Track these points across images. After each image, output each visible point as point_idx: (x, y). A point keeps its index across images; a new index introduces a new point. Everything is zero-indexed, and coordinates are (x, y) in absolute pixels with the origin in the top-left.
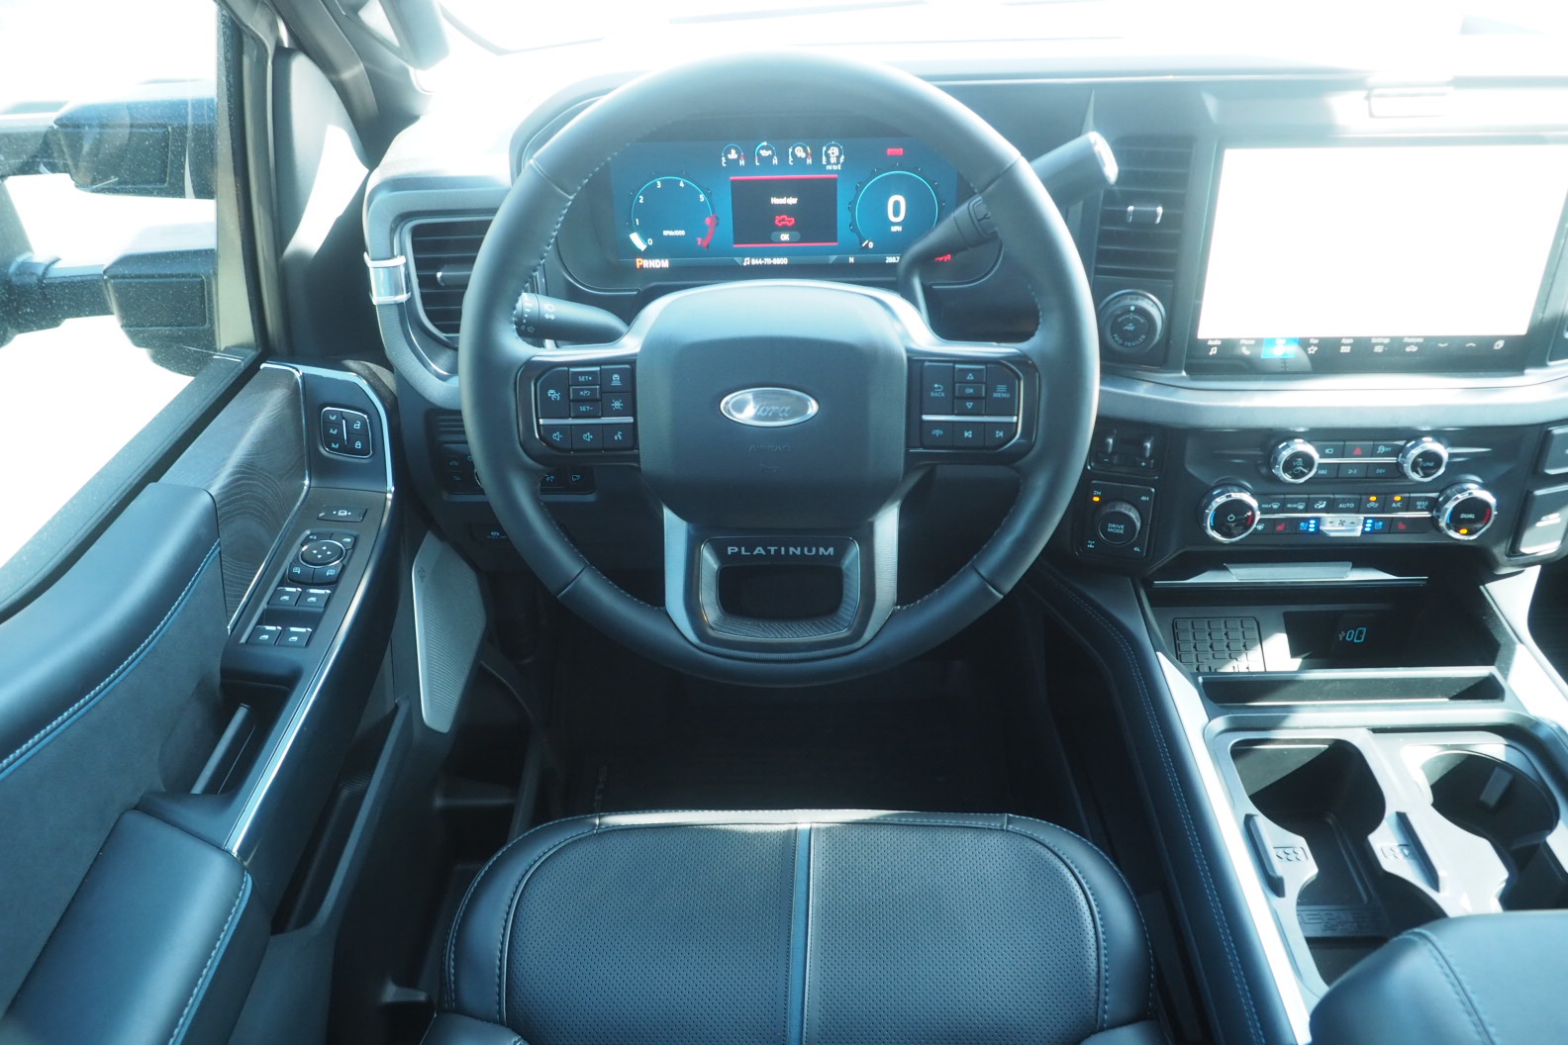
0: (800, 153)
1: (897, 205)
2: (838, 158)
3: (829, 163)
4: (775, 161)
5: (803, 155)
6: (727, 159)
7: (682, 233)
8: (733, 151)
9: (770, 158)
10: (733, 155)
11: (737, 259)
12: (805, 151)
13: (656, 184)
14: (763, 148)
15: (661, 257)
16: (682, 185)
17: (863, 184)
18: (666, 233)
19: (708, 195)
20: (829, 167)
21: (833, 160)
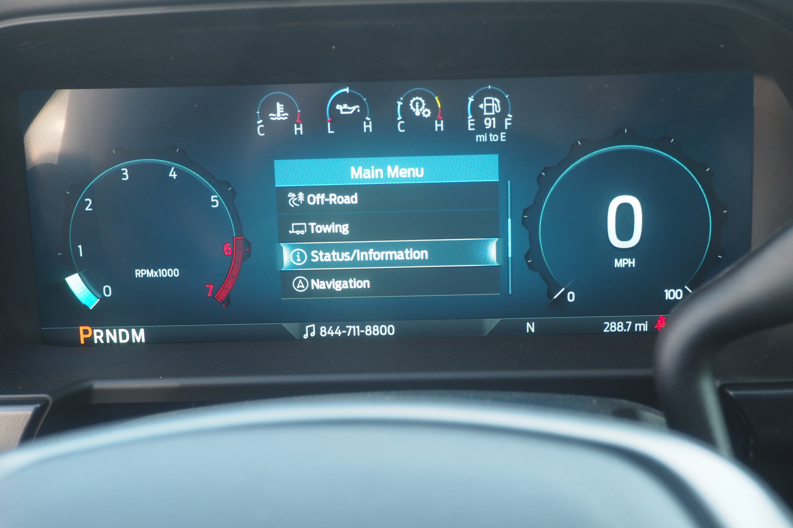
0: (421, 110)
1: (625, 212)
2: (500, 118)
3: (480, 128)
4: (368, 126)
5: (427, 113)
6: (267, 121)
7: (174, 273)
8: (279, 107)
9: (357, 119)
10: (280, 113)
11: (288, 326)
12: (431, 104)
13: (120, 174)
14: (341, 99)
15: (130, 323)
16: (173, 175)
17: (553, 171)
18: (139, 273)
19: (229, 196)
20: (481, 138)
21: (489, 123)
